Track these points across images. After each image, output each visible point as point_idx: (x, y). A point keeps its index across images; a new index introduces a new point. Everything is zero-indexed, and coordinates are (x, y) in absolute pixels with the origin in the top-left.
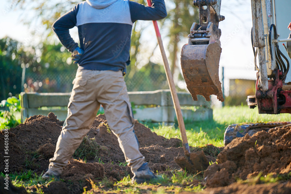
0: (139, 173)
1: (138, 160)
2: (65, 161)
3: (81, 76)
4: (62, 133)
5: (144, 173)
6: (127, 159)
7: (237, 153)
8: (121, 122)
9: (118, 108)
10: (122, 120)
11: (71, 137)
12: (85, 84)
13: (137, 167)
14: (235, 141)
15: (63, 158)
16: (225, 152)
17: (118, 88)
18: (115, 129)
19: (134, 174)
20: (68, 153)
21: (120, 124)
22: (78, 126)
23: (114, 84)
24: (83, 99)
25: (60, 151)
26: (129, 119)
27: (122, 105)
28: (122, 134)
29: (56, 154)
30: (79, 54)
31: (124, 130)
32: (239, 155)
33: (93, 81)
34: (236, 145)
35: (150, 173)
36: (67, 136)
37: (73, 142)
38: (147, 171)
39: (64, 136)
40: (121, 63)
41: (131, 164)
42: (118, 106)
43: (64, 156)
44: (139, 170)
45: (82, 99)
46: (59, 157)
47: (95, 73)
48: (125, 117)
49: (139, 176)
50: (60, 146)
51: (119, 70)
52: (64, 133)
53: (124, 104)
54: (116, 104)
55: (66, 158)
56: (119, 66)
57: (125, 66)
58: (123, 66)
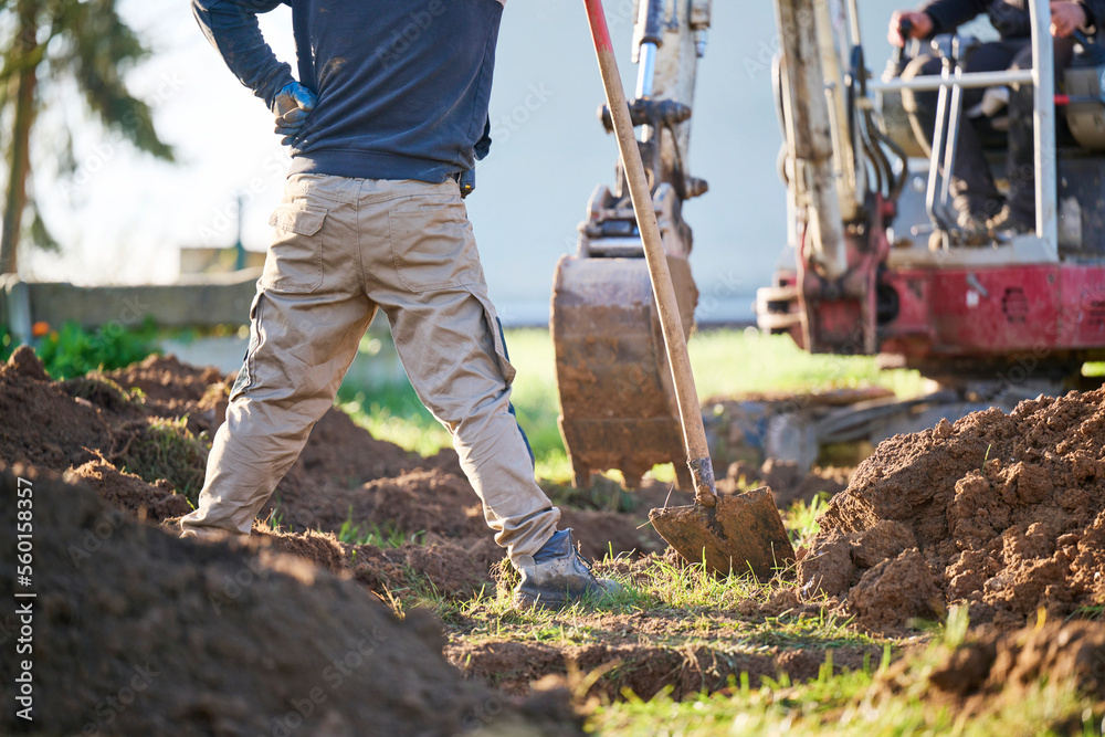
0: (541, 571)
1: (535, 519)
2: (242, 522)
3: (302, 198)
4: (232, 416)
5: (563, 567)
6: (492, 517)
7: (912, 493)
8: (462, 374)
9: (447, 324)
10: (466, 367)
11: (268, 431)
12: (318, 228)
13: (534, 544)
14: (892, 447)
15: (236, 512)
16: (870, 489)
17: (445, 245)
18: (442, 401)
19: (522, 572)
20: (254, 491)
21: (459, 384)
22: (291, 386)
23: (430, 232)
24: (309, 286)
25: (225, 483)
26: (492, 365)
27: (464, 312)
28: (471, 421)
29: (209, 495)
30: (301, 105)
31: (477, 406)
32: (919, 498)
33: (348, 217)
34: (907, 462)
35: (580, 568)
36: (250, 426)
37: (274, 450)
38: (569, 562)
39: (238, 428)
40: (459, 150)
41: (508, 537)
42: (449, 313)
43: (241, 504)
44: (540, 556)
45: (303, 286)
46: (219, 505)
47: (355, 188)
48: (475, 356)
49: (541, 579)
50: (222, 464)
51: (449, 176)
52: (238, 417)
53: (470, 307)
54: (439, 306)
55: (247, 512)
56: (449, 163)
57: (472, 162)
58: (464, 162)
